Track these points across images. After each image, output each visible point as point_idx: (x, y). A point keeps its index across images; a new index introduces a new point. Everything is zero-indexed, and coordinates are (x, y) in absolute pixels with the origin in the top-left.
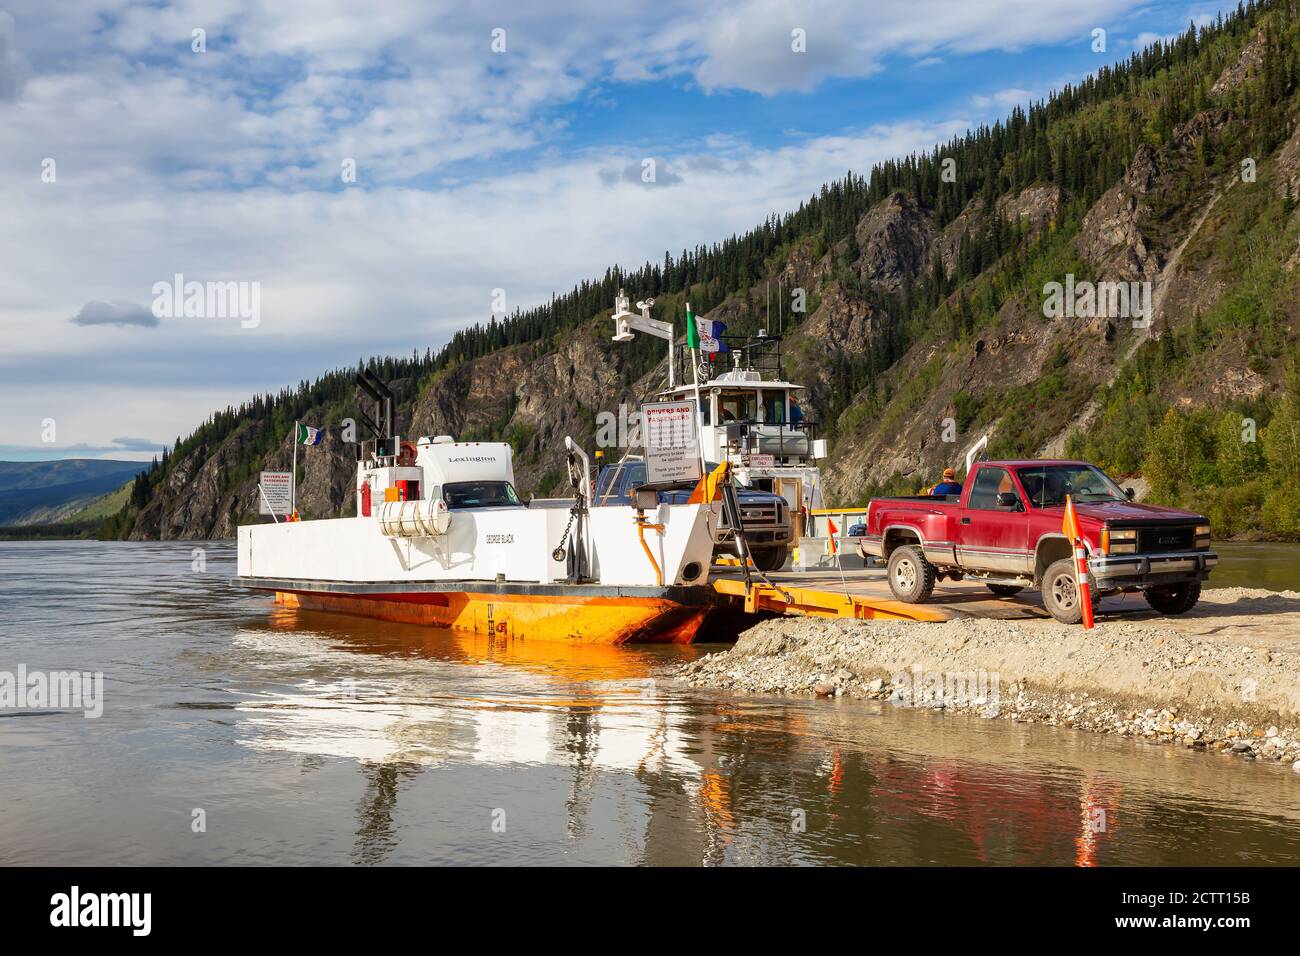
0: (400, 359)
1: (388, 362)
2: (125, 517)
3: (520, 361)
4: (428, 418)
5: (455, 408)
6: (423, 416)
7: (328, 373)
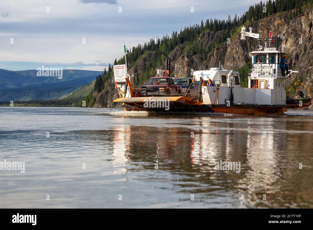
0: (221, 20)
1: (216, 22)
2: (91, 96)
3: (283, 20)
4: (235, 50)
5: (249, 45)
6: (232, 49)
7: (186, 28)
